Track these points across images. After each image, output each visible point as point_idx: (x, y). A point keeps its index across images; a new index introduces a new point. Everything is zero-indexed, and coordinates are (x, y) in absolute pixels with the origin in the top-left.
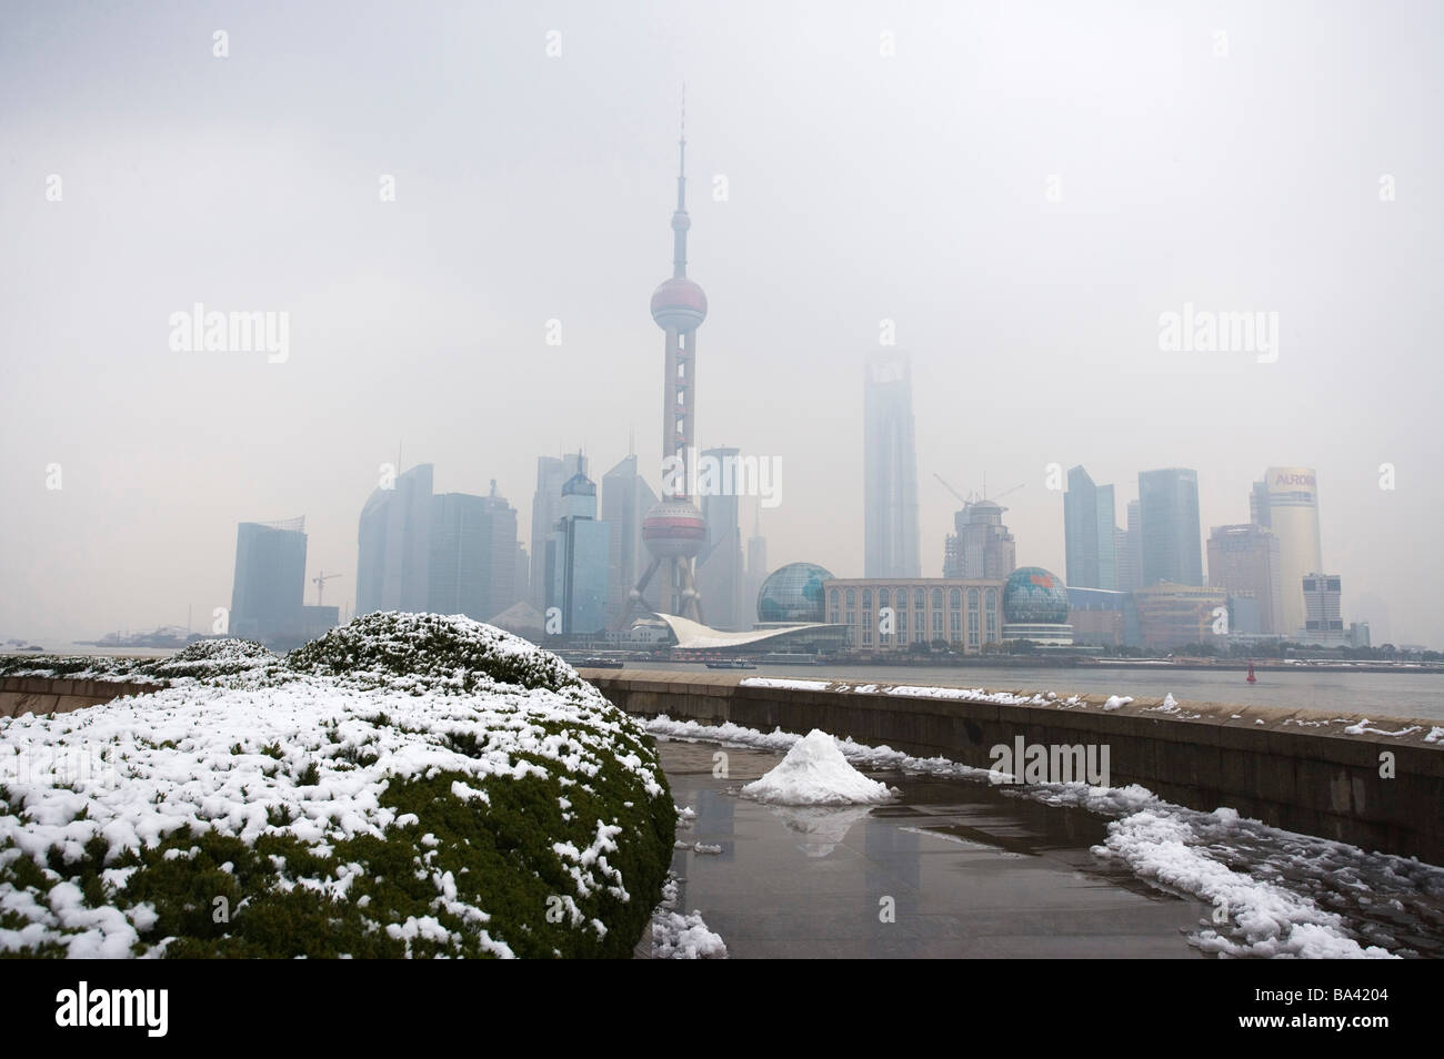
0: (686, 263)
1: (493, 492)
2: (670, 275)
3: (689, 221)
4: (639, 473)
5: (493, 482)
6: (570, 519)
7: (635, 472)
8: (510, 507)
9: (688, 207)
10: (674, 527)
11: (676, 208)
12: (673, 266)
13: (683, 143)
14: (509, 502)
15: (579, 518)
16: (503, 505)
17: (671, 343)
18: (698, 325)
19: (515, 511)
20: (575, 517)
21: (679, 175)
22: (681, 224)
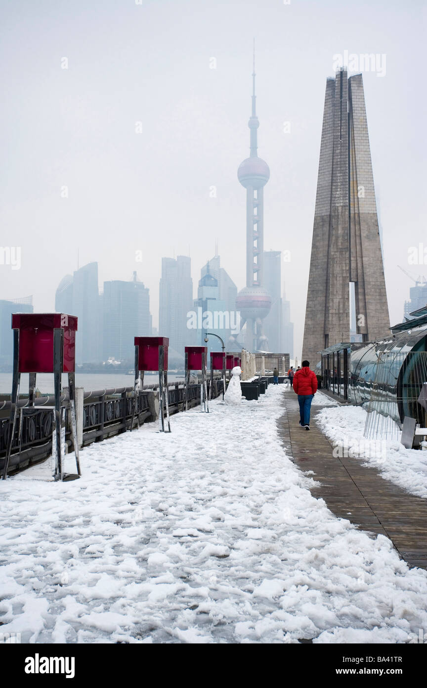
0: (257, 148)
1: (135, 279)
2: (248, 156)
3: (258, 122)
4: (221, 266)
5: (135, 273)
6: (204, 299)
7: (219, 266)
8: (145, 288)
9: (257, 114)
10: (254, 301)
11: (251, 115)
12: (250, 150)
13: (254, 75)
14: (144, 284)
15: (209, 299)
16: (141, 286)
17: (249, 195)
18: (265, 184)
19: (148, 290)
20: (207, 299)
21: (252, 95)
22: (254, 125)
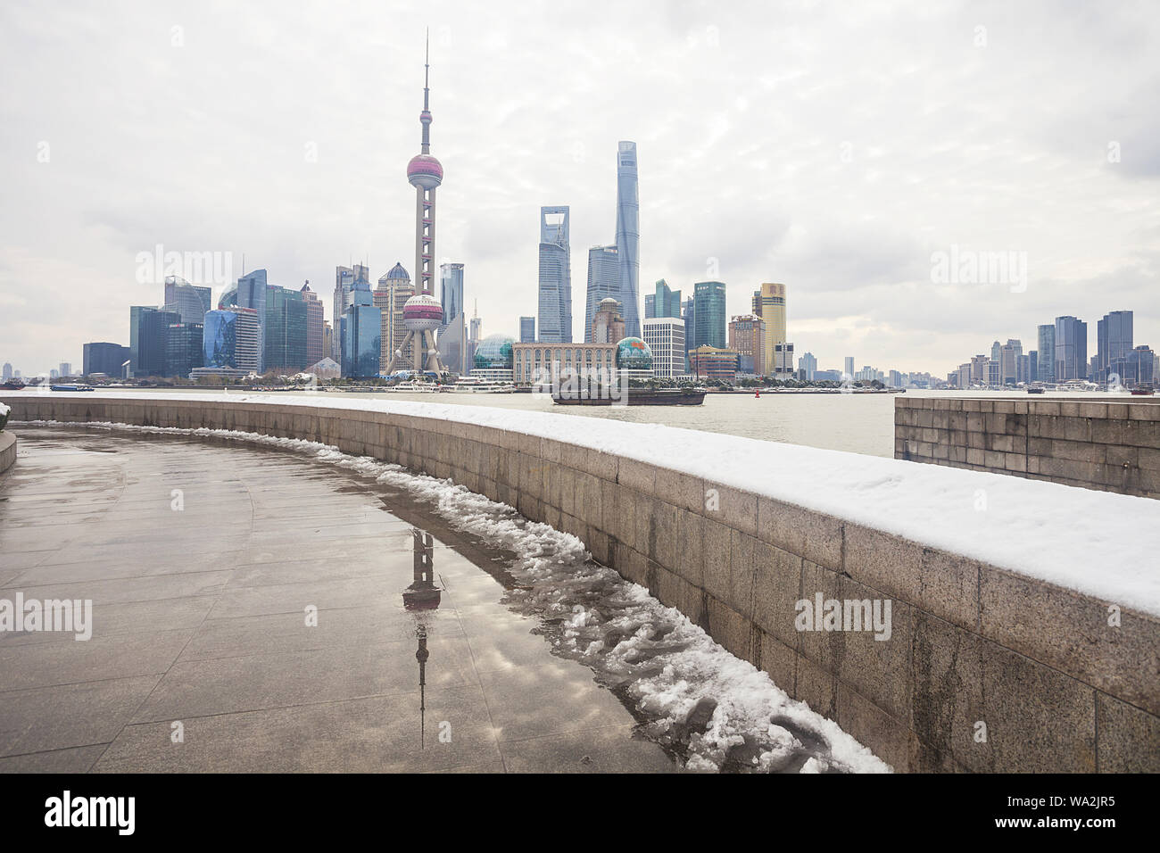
6: (355, 305)
10: (422, 311)
16: (314, 297)
17: (420, 196)
18: (437, 186)
20: (359, 305)
22: (426, 119)
